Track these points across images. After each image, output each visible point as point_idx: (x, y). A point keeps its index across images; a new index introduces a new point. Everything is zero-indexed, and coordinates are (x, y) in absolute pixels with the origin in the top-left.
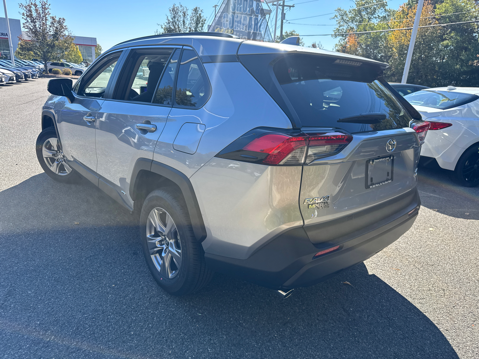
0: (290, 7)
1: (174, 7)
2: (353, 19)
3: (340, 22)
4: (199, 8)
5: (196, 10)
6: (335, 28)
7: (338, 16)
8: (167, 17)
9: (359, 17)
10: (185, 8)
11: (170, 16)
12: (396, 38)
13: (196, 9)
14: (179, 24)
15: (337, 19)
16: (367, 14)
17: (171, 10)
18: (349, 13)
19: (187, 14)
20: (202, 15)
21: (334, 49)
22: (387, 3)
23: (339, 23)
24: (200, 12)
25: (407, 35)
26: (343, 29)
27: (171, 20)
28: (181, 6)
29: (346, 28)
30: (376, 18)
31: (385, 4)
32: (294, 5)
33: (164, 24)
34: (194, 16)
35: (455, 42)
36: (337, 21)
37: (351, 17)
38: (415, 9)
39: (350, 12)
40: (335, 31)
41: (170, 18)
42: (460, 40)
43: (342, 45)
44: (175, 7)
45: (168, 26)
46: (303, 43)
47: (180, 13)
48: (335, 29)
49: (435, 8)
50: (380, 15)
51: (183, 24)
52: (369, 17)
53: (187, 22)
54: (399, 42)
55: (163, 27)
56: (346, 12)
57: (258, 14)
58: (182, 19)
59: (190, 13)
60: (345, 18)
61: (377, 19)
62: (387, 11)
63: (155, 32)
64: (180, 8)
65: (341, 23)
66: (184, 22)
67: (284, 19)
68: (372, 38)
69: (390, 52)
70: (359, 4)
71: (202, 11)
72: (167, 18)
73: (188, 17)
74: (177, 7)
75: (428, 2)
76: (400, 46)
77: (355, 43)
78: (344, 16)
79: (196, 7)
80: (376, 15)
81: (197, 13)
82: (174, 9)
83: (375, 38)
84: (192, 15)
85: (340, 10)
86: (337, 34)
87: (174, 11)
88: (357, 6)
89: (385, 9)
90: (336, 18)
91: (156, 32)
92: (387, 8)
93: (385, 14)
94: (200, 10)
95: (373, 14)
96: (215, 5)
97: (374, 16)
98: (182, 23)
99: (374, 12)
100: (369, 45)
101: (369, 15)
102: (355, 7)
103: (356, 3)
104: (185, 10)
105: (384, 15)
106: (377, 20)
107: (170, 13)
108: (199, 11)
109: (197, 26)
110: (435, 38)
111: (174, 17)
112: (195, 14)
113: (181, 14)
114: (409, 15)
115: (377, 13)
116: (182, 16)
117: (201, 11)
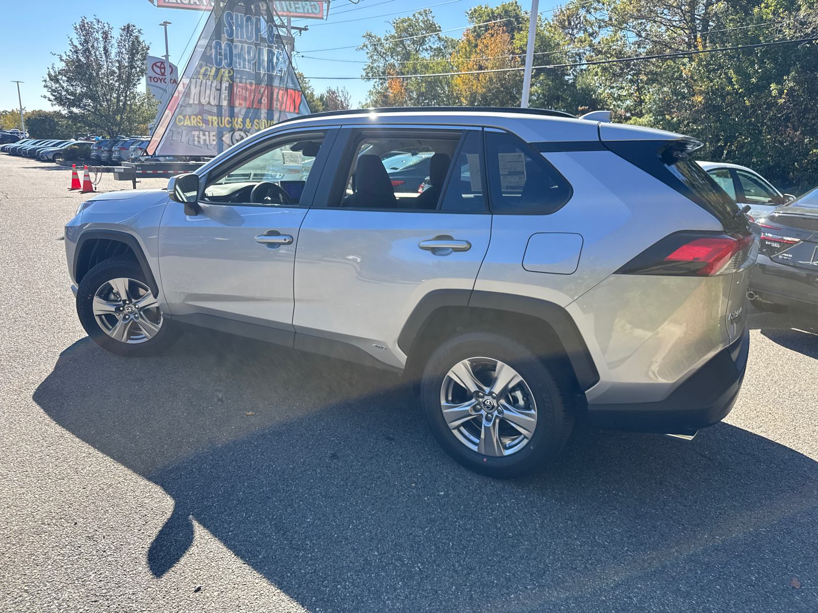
0: (300, 29)
1: (84, 24)
2: (393, 51)
3: (373, 54)
4: (134, 26)
5: (128, 29)
6: (365, 65)
7: (369, 46)
8: (71, 40)
9: (401, 47)
10: (106, 25)
11: (77, 39)
12: (464, 82)
13: (128, 26)
14: (97, 53)
15: (367, 51)
16: (413, 43)
17: (78, 27)
18: (384, 41)
19: (111, 37)
20: (141, 40)
21: (368, 99)
22: (440, 28)
23: (371, 57)
24: (137, 34)
25: (480, 79)
26: (379, 66)
27: (80, 47)
28: (99, 22)
29: (383, 65)
30: (427, 50)
31: (438, 28)
32: (307, 26)
33: (66, 52)
34: (125, 41)
35: (546, 89)
36: (367, 53)
37: (389, 48)
38: (485, 38)
39: (387, 40)
40: (366, 69)
41: (76, 43)
42: (553, 86)
43: (379, 92)
44: (86, 22)
45: (75, 56)
46: (311, 88)
47: (97, 34)
48: (366, 67)
49: (513, 38)
50: (433, 46)
51: (105, 53)
52: (416, 49)
53: (113, 52)
54: (469, 88)
55: (64, 57)
56: (379, 40)
57: (273, 44)
58: (101, 45)
59: (116, 34)
60: (379, 49)
61: (428, 52)
62: (443, 41)
63: (48, 68)
64: (96, 24)
65: (375, 57)
66: (106, 50)
67: (294, 50)
68: (428, 81)
69: (457, 104)
70: (399, 27)
71: (141, 31)
72: (70, 42)
73: (114, 41)
74: (90, 23)
75: (503, 29)
76: (471, 94)
77: (401, 89)
78: (378, 45)
79: (128, 25)
80: (427, 45)
81: (131, 35)
82: (84, 26)
83: (433, 82)
84: (120, 37)
85: (370, 36)
86: (370, 73)
87: (85, 30)
88: (396, 30)
89: (438, 37)
90: (366, 48)
91: (50, 68)
92: (442, 35)
93: (439, 44)
94: (137, 30)
95: (422, 43)
96: (164, 22)
97: (424, 47)
98: (103, 52)
99: (423, 41)
100: (423, 93)
101: (416, 46)
102: (393, 32)
103: (394, 26)
104: (106, 28)
105: (438, 46)
106: (428, 54)
107: (77, 34)
108: (134, 31)
109: (133, 58)
110: (518, 82)
111: (86, 42)
112: (127, 36)
113: (99, 36)
114: (479, 47)
115: (428, 43)
116: (101, 39)
117: (139, 32)
